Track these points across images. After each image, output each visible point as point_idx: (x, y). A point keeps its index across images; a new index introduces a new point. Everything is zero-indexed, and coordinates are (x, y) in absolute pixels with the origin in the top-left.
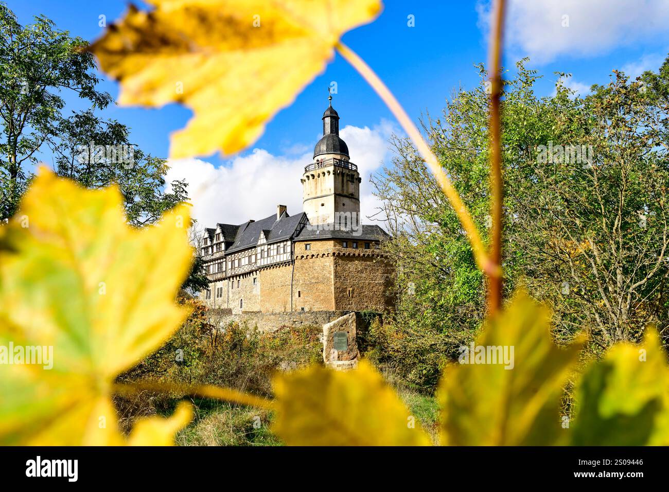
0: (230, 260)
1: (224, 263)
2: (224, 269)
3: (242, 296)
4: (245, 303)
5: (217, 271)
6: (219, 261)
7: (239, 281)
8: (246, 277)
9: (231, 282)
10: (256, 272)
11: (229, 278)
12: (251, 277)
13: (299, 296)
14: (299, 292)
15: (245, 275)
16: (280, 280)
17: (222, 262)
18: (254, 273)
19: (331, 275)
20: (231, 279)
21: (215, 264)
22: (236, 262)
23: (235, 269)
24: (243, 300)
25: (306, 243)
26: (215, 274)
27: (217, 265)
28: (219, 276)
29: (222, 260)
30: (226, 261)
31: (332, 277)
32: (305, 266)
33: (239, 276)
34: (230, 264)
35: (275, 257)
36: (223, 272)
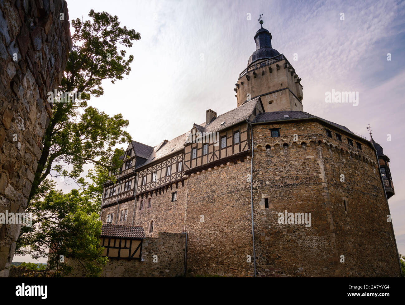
0: (141, 176)
1: (133, 181)
2: (132, 187)
3: (154, 216)
4: (157, 225)
5: (123, 191)
6: (127, 180)
7: (150, 199)
8: (160, 194)
9: (140, 202)
10: (177, 185)
11: (138, 197)
12: (169, 192)
13: (267, 206)
14: (266, 200)
15: (160, 190)
16: (226, 184)
17: (131, 180)
18: (174, 185)
19: (320, 173)
20: (140, 199)
21: (122, 184)
22: (149, 176)
23: (146, 185)
24: (154, 223)
25: (271, 127)
26: (120, 194)
27: (124, 185)
28: (125, 196)
29: (130, 178)
30: (135, 178)
31: (322, 176)
32: (274, 160)
33: (151, 192)
34: (140, 180)
35: (217, 153)
36: (130, 191)
